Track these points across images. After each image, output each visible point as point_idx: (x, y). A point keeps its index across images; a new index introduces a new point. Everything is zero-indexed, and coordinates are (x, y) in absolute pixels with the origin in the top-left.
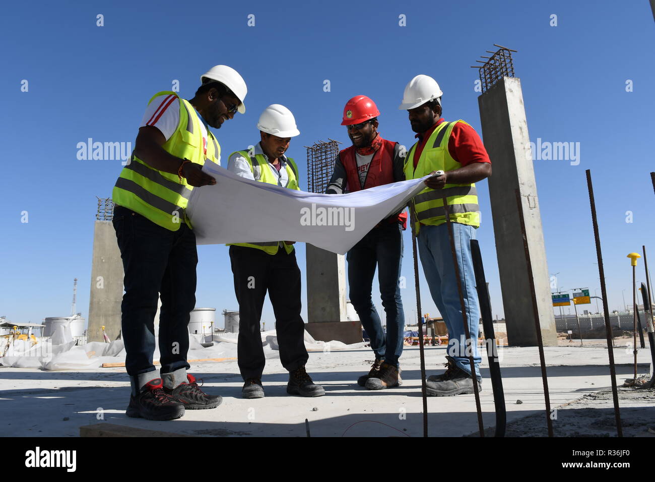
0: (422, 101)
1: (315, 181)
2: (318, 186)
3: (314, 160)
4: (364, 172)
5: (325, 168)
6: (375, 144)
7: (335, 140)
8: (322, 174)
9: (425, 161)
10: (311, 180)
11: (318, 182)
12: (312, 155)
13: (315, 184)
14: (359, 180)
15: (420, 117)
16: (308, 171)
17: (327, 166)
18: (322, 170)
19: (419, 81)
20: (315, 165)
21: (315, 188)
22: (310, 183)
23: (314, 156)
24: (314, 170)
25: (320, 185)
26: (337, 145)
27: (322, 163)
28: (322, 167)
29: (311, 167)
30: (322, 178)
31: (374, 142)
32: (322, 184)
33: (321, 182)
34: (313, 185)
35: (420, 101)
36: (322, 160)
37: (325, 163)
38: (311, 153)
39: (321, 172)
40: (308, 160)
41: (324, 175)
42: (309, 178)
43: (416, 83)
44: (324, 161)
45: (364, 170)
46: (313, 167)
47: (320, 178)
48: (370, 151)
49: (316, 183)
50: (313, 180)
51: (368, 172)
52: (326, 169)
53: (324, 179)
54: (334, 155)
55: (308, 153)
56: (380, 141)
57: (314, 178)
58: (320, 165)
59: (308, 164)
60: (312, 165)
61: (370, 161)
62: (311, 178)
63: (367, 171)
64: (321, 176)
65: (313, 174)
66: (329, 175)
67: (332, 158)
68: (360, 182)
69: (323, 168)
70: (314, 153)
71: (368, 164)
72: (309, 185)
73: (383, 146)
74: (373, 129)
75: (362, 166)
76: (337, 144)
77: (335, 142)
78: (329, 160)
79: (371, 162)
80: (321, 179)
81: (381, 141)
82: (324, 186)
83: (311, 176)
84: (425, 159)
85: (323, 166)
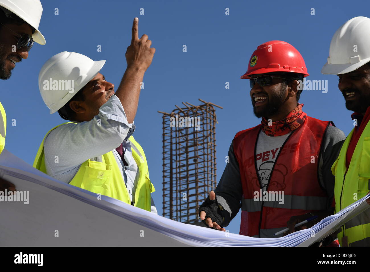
0: (360, 61)
1: (174, 171)
2: (180, 178)
3: (174, 135)
4: (266, 161)
5: (192, 149)
6: (292, 118)
7: (210, 103)
8: (187, 159)
10: (167, 168)
11: (180, 173)
13: (174, 176)
14: (257, 174)
16: (164, 153)
17: (195, 145)
18: (187, 152)
19: (355, 27)
20: (176, 143)
21: (174, 182)
22: (166, 174)
24: (174, 153)
25: (184, 178)
26: (213, 111)
27: (187, 140)
28: (187, 147)
29: (169, 147)
30: (188, 165)
31: (290, 116)
32: (187, 177)
33: (185, 173)
34: (171, 178)
35: (357, 61)
36: (187, 135)
37: (193, 139)
39: (185, 155)
40: (164, 135)
41: (191, 161)
42: (164, 165)
43: (350, 30)
44: (191, 137)
46: (171, 147)
47: (184, 166)
48: (282, 128)
49: (176, 173)
50: (171, 168)
51: (275, 163)
52: (195, 151)
53: (190, 167)
54: (209, 128)
55: (164, 123)
57: (174, 166)
58: (184, 144)
59: (164, 141)
60: (171, 143)
61: (281, 145)
62: (169, 165)
63: (274, 160)
64: (185, 162)
65: (171, 159)
66: (199, 160)
67: (205, 133)
68: (259, 178)
69: (190, 149)
71: (277, 149)
72: (164, 177)
73: (306, 126)
74: (287, 92)
75: (265, 153)
76: (214, 108)
77: (210, 105)
78: (199, 135)
79: (281, 148)
80: (185, 168)
81: (305, 117)
82: (190, 179)
83: (167, 161)
85: (189, 144)
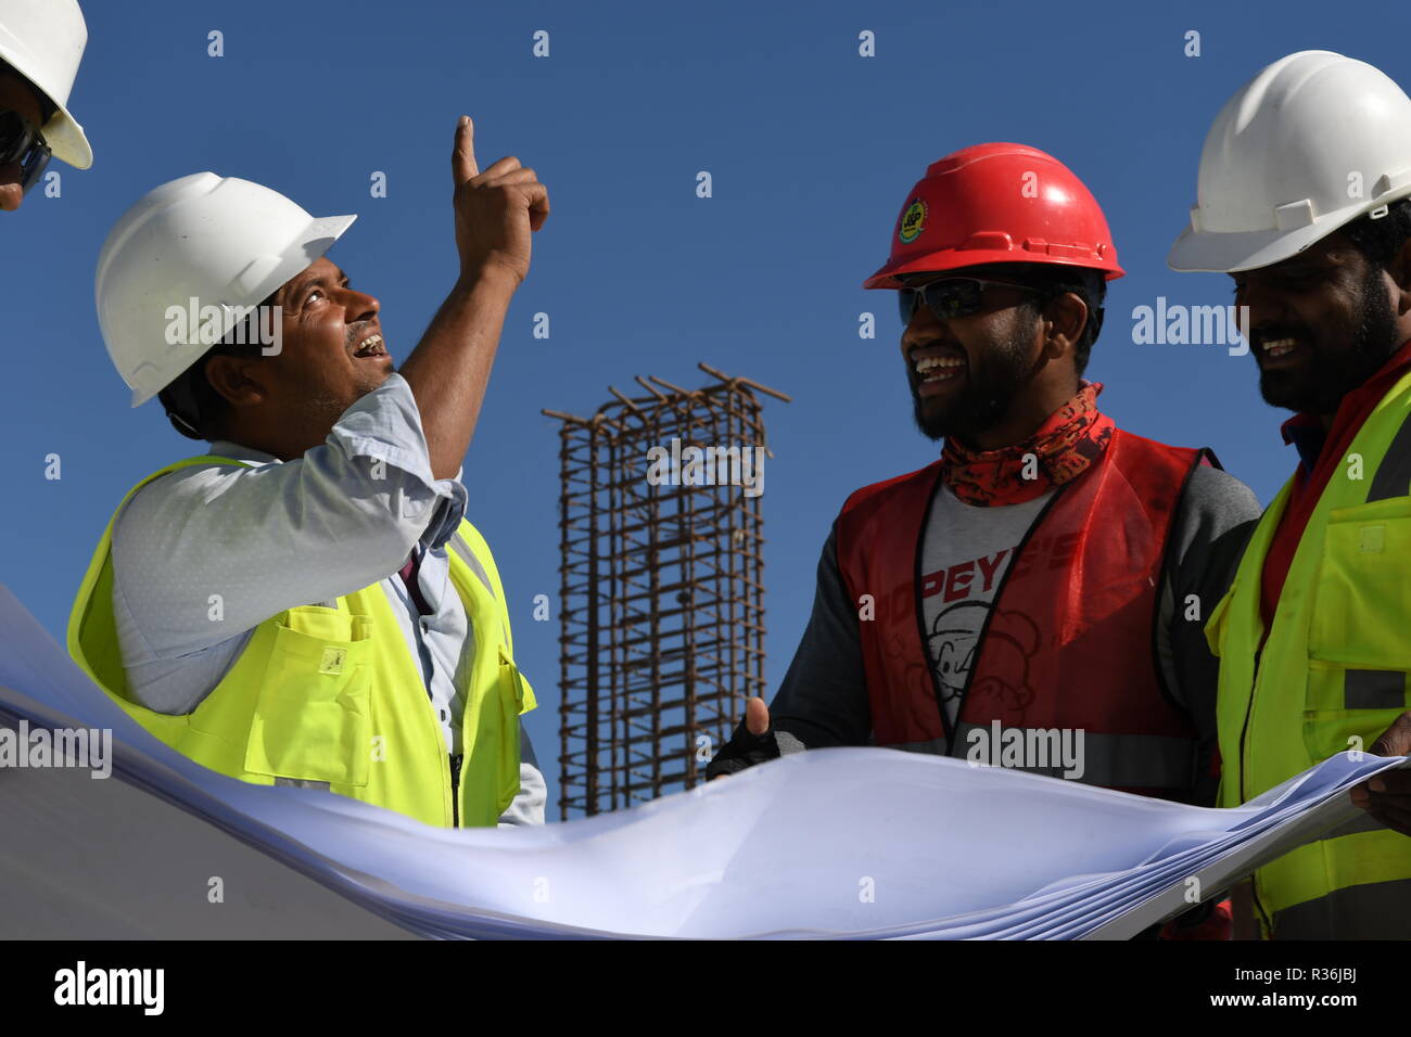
0: (1316, 220)
1: (604, 638)
2: (628, 667)
3: (603, 499)
5: (672, 554)
6: (1057, 436)
7: (740, 379)
8: (654, 593)
9: (1316, 580)
10: (578, 628)
11: (625, 645)
12: (593, 466)
13: (604, 657)
14: (927, 648)
15: (1308, 310)
17: (684, 538)
18: (653, 567)
19: (1292, 92)
20: (612, 533)
21: (604, 681)
22: (572, 650)
23: (603, 476)
24: (604, 568)
25: (641, 664)
26: (754, 410)
27: (653, 522)
28: (652, 549)
29: (585, 547)
30: (656, 616)
31: (1051, 427)
32: (653, 660)
33: (647, 647)
34: (592, 664)
35: (1303, 219)
36: (653, 500)
37: (678, 518)
38: (584, 454)
39: (645, 579)
40: (565, 500)
41: (668, 601)
43: (1274, 102)
44: (668, 508)
45: (965, 592)
46: (593, 547)
47: (641, 618)
49: (612, 647)
50: (593, 627)
51: (993, 608)
52: (682, 561)
53: (666, 625)
55: (565, 454)
56: (1095, 432)
57: (604, 617)
58: (643, 537)
59: (565, 523)
60: (594, 533)
61: (1015, 540)
62: (583, 616)
63: (989, 596)
64: (644, 606)
65: (593, 594)
66: (699, 598)
68: (932, 666)
69: (665, 555)
70: (603, 455)
71: (1001, 555)
72: (566, 659)
73: (1111, 466)
74: (1040, 341)
75: (954, 570)
76: (758, 399)
77: (742, 387)
78: (700, 502)
79: (1018, 552)
80: (645, 628)
81: (1106, 432)
82: (665, 669)
84: (1319, 569)
85: (661, 537)
